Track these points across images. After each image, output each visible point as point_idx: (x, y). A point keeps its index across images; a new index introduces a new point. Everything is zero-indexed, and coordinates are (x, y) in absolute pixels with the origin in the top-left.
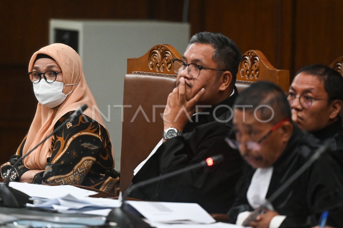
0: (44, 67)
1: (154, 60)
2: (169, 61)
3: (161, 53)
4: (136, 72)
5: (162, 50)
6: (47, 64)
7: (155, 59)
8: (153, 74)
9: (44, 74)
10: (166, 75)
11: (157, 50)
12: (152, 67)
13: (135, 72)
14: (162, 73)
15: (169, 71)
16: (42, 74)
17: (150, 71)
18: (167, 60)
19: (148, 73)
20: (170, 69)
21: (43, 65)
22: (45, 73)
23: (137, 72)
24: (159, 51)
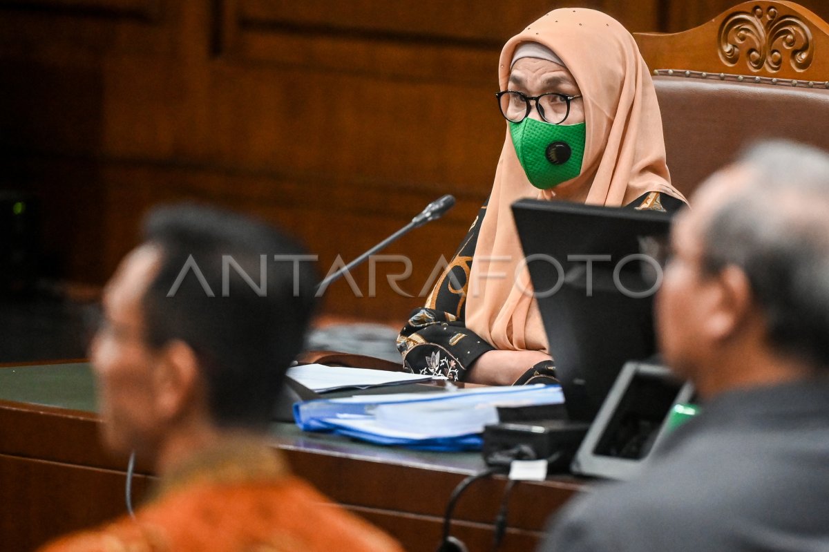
0: (535, 79)
1: (739, 42)
2: (798, 45)
3: (768, 25)
4: (671, 71)
5: (773, 17)
6: (545, 72)
7: (743, 38)
8: (737, 77)
9: (537, 99)
10: (791, 82)
11: (752, 15)
12: (733, 61)
13: (667, 72)
14: (774, 75)
15: (798, 71)
16: (532, 98)
17: (726, 70)
18: (790, 43)
19: (719, 76)
20: (803, 65)
21: (534, 74)
22: (539, 97)
23: (674, 72)
24: (760, 17)
